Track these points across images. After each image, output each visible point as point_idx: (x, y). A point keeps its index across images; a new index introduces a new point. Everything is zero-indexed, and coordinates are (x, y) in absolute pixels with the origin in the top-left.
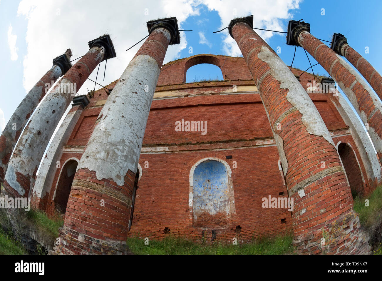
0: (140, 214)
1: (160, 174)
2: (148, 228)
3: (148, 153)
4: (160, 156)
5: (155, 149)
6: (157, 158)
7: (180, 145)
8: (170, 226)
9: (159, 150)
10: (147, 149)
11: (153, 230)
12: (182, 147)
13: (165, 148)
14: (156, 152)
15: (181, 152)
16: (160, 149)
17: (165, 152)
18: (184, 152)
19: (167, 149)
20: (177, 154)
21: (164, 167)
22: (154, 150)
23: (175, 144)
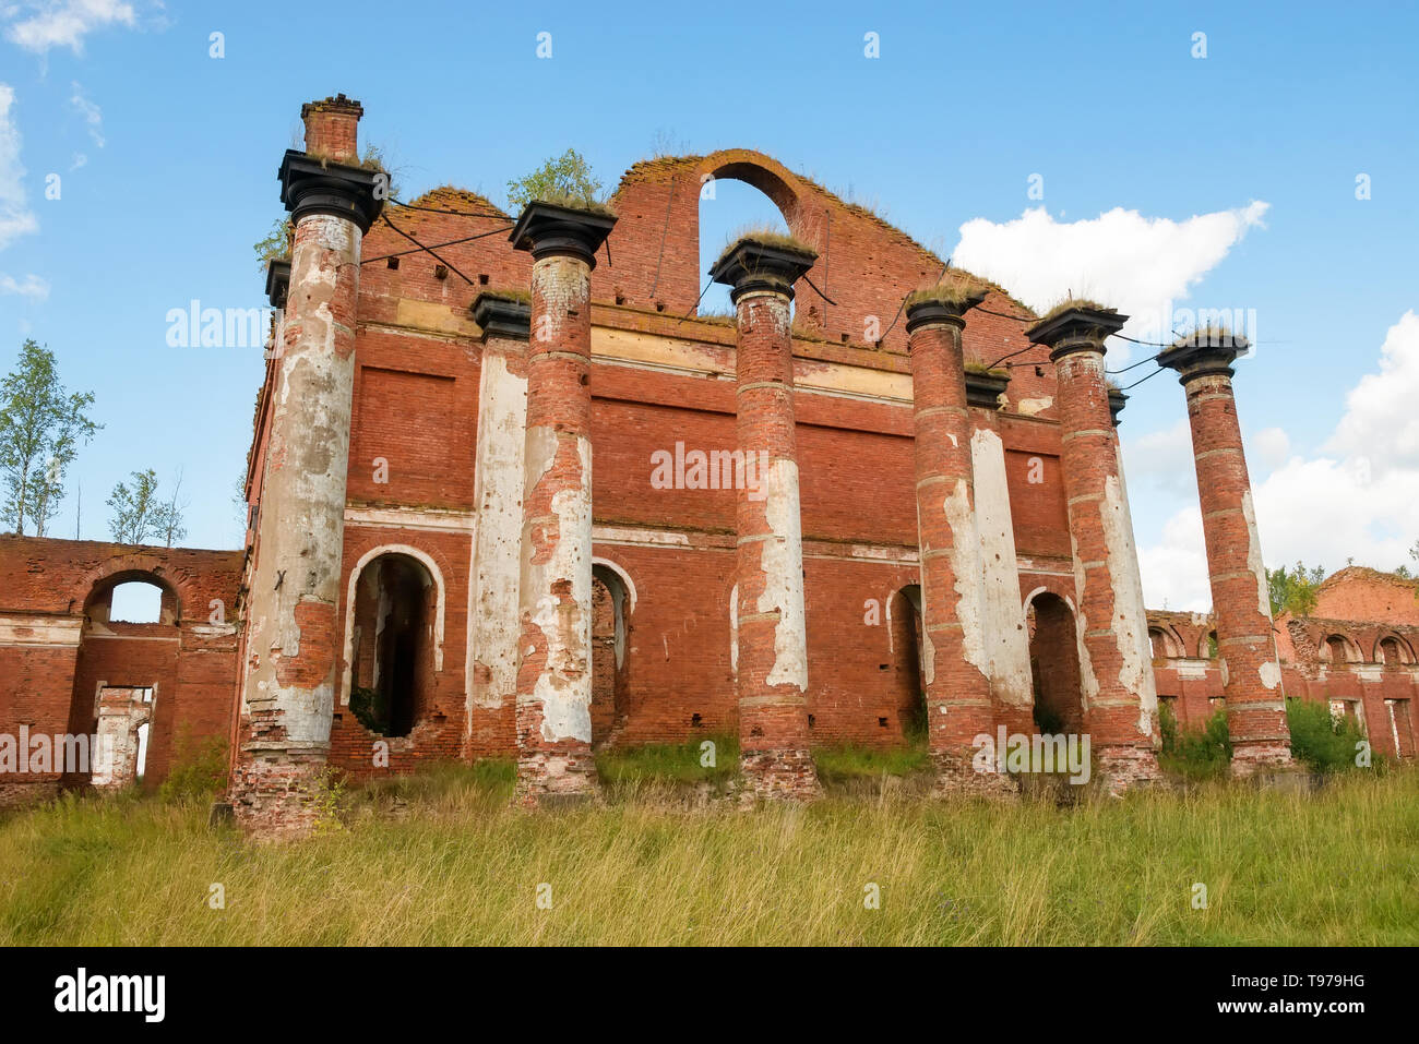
0: (645, 689)
1: (674, 597)
2: (664, 717)
3: (641, 545)
4: (669, 553)
5: (659, 537)
6: (663, 559)
7: (710, 533)
8: (701, 711)
9: (667, 541)
10: (639, 535)
11: (672, 722)
12: (715, 537)
13: (680, 535)
14: (660, 544)
15: (711, 550)
16: (670, 538)
17: (681, 545)
18: (717, 550)
19: (684, 538)
20: (702, 553)
21: (681, 583)
22: (656, 540)
23: (701, 531)
